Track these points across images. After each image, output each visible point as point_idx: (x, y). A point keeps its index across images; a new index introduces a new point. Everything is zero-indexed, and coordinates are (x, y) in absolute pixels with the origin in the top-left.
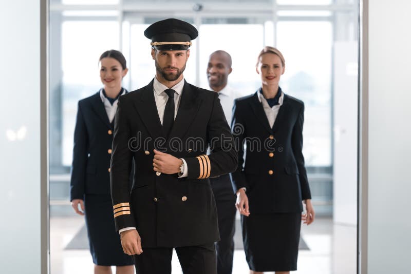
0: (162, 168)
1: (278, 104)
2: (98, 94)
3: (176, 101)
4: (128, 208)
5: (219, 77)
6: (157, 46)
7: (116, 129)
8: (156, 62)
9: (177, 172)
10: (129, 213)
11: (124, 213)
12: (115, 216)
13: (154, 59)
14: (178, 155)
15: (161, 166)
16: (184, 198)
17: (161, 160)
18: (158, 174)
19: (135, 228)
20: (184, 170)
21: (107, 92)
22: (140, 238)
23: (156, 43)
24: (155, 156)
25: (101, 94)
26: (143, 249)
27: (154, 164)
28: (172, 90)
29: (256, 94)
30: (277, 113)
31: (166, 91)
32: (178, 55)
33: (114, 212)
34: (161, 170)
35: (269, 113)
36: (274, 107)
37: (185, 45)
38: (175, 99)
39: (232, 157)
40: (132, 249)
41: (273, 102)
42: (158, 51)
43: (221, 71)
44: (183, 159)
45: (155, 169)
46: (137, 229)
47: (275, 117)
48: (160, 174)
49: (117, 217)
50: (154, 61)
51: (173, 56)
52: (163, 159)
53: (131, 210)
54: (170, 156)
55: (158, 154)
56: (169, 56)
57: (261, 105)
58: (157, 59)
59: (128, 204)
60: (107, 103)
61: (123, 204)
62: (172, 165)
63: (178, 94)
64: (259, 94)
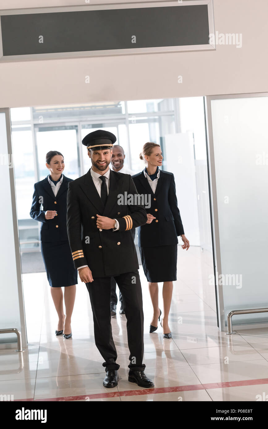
0: (103, 226)
1: (156, 178)
2: (46, 179)
3: (107, 183)
4: (82, 253)
5: (120, 162)
6: (92, 148)
7: (68, 205)
8: (92, 159)
9: (113, 227)
10: (83, 256)
11: (80, 257)
12: (74, 259)
13: (90, 158)
14: (112, 217)
15: (102, 225)
16: (119, 243)
17: (102, 221)
18: (101, 230)
19: (87, 266)
20: (117, 226)
21: (53, 177)
22: (91, 272)
23: (90, 147)
24: (98, 219)
25: (49, 179)
26: (93, 278)
27: (97, 224)
28: (104, 176)
29: (143, 172)
30: (157, 184)
31: (100, 178)
32: (105, 153)
33: (73, 257)
34: (102, 227)
35: (152, 184)
36: (154, 180)
37: (109, 146)
38: (106, 182)
39: (144, 216)
40: (87, 279)
41: (153, 177)
42: (92, 152)
43: (120, 158)
44: (115, 219)
45: (98, 227)
46: (89, 266)
47: (156, 186)
48: (102, 230)
49: (75, 260)
50: (90, 159)
51: (102, 154)
52: (103, 221)
53: (84, 255)
54: (107, 218)
55: (100, 217)
56: (99, 154)
57: (146, 179)
58: (92, 157)
59: (82, 251)
60: (52, 184)
61: (79, 251)
62: (109, 224)
63: (107, 178)
64: (145, 173)
